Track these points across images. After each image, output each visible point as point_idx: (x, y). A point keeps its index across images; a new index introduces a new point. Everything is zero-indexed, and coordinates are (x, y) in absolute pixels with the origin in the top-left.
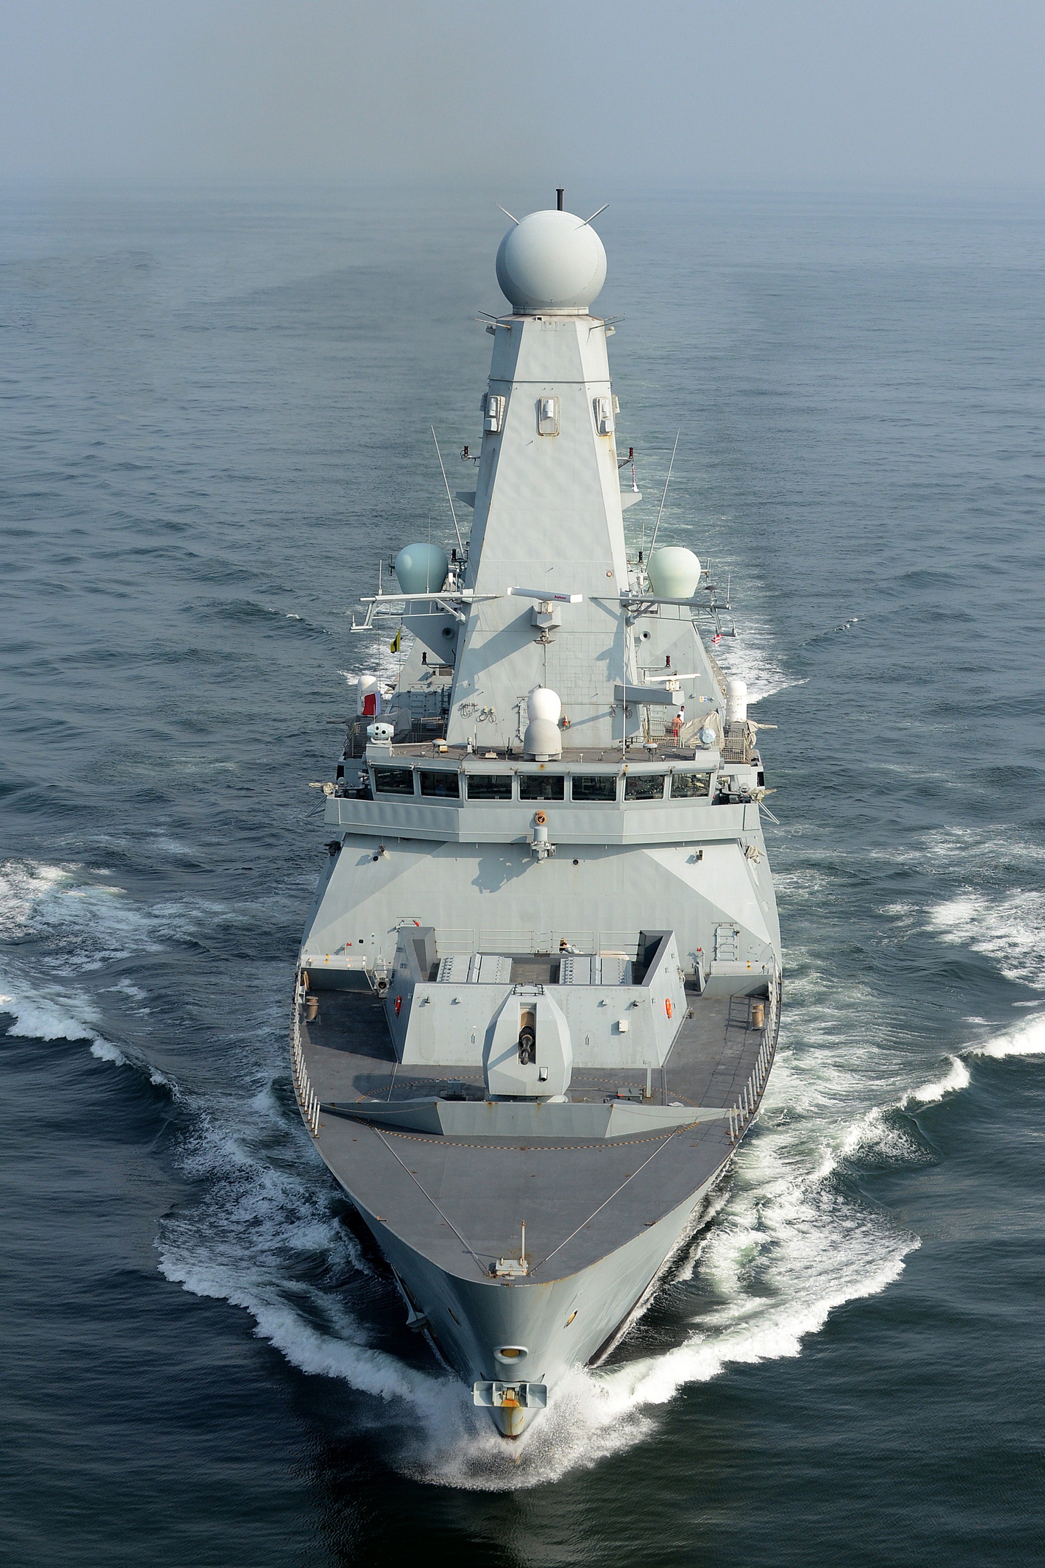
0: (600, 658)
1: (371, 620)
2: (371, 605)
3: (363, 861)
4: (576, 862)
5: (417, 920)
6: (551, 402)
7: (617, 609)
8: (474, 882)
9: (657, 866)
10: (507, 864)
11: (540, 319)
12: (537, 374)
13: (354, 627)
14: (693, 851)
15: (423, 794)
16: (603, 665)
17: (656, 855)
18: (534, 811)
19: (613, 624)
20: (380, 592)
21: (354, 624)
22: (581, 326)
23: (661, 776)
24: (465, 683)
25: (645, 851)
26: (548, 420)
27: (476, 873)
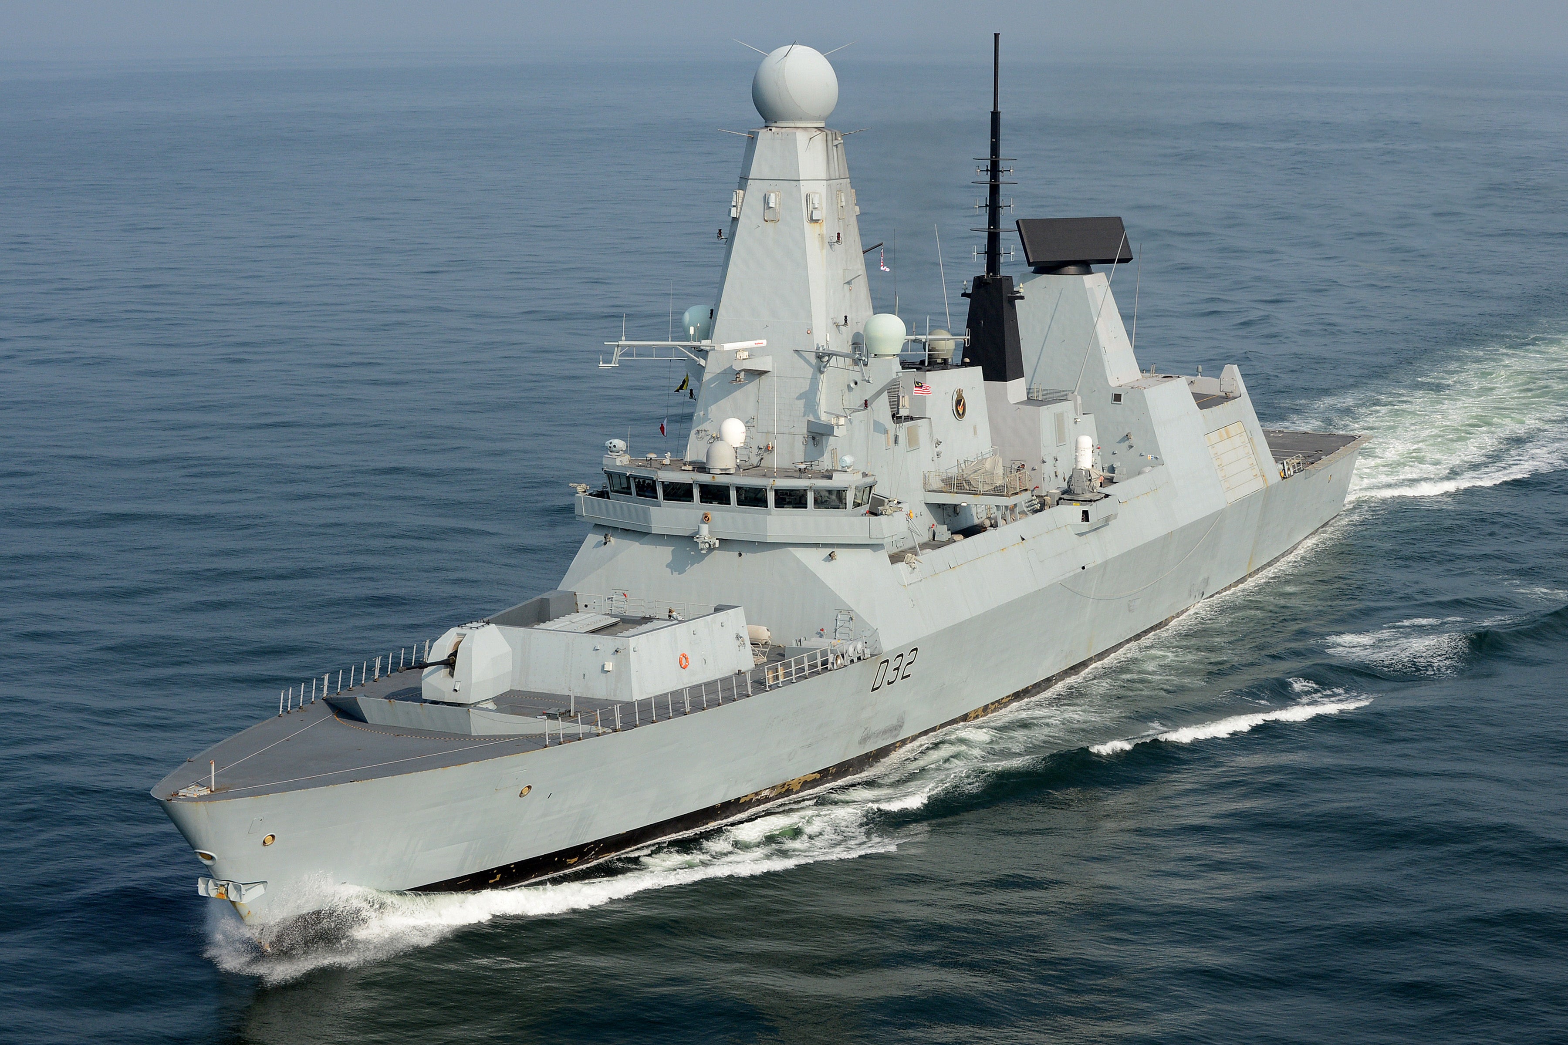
0: (799, 398)
1: (617, 361)
2: (616, 348)
3: (598, 545)
4: (740, 555)
5: (626, 593)
6: (773, 196)
7: (814, 361)
8: (668, 566)
9: (798, 561)
10: (692, 553)
11: (771, 130)
12: (766, 173)
13: (601, 364)
14: (829, 551)
15: (638, 495)
16: (801, 403)
17: (799, 553)
18: (703, 512)
19: (809, 372)
20: (623, 338)
21: (601, 363)
22: (801, 137)
23: (805, 490)
24: (702, 413)
25: (791, 549)
26: (771, 209)
27: (669, 559)
